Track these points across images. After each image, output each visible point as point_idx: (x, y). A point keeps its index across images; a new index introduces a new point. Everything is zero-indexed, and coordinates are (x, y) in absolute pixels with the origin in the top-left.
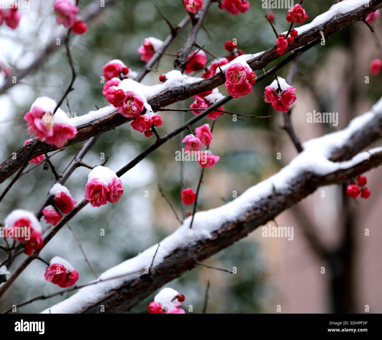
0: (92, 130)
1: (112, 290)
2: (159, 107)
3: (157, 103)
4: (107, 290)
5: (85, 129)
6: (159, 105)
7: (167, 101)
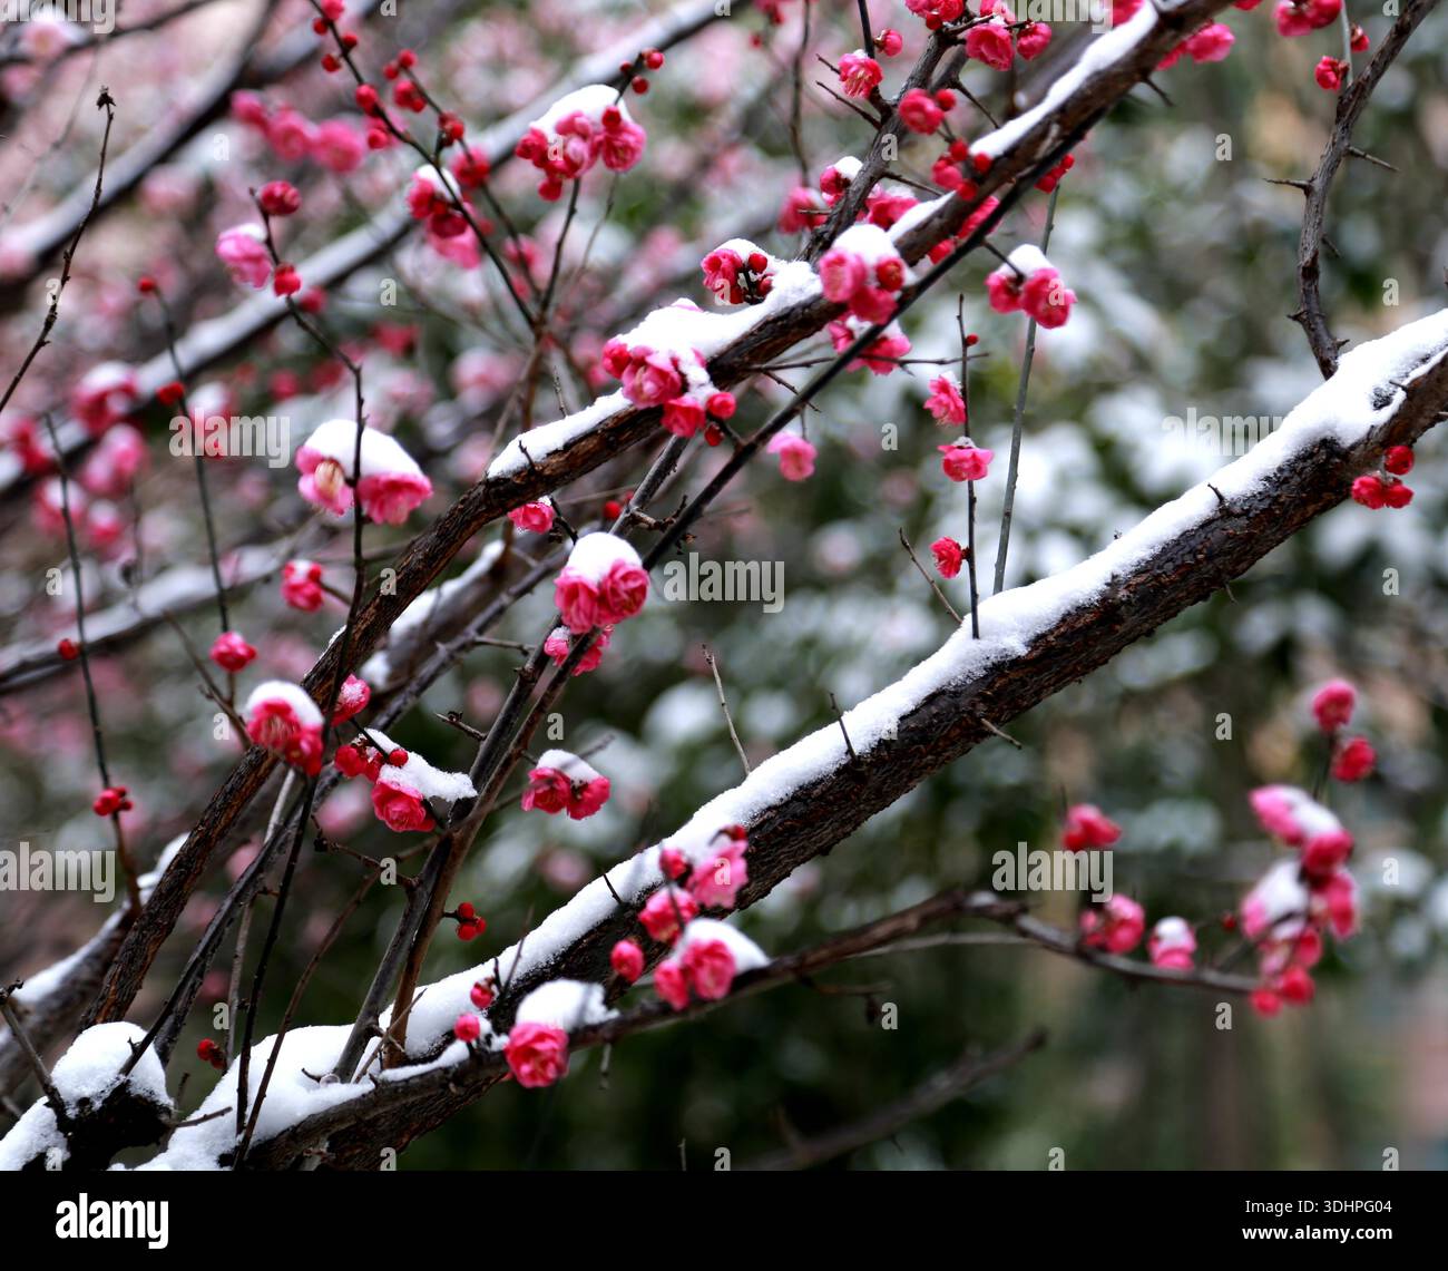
0: (598, 443)
1: (770, 809)
2: (749, 363)
3: (740, 356)
4: (757, 810)
5: (583, 443)
6: (747, 359)
7: (767, 347)
